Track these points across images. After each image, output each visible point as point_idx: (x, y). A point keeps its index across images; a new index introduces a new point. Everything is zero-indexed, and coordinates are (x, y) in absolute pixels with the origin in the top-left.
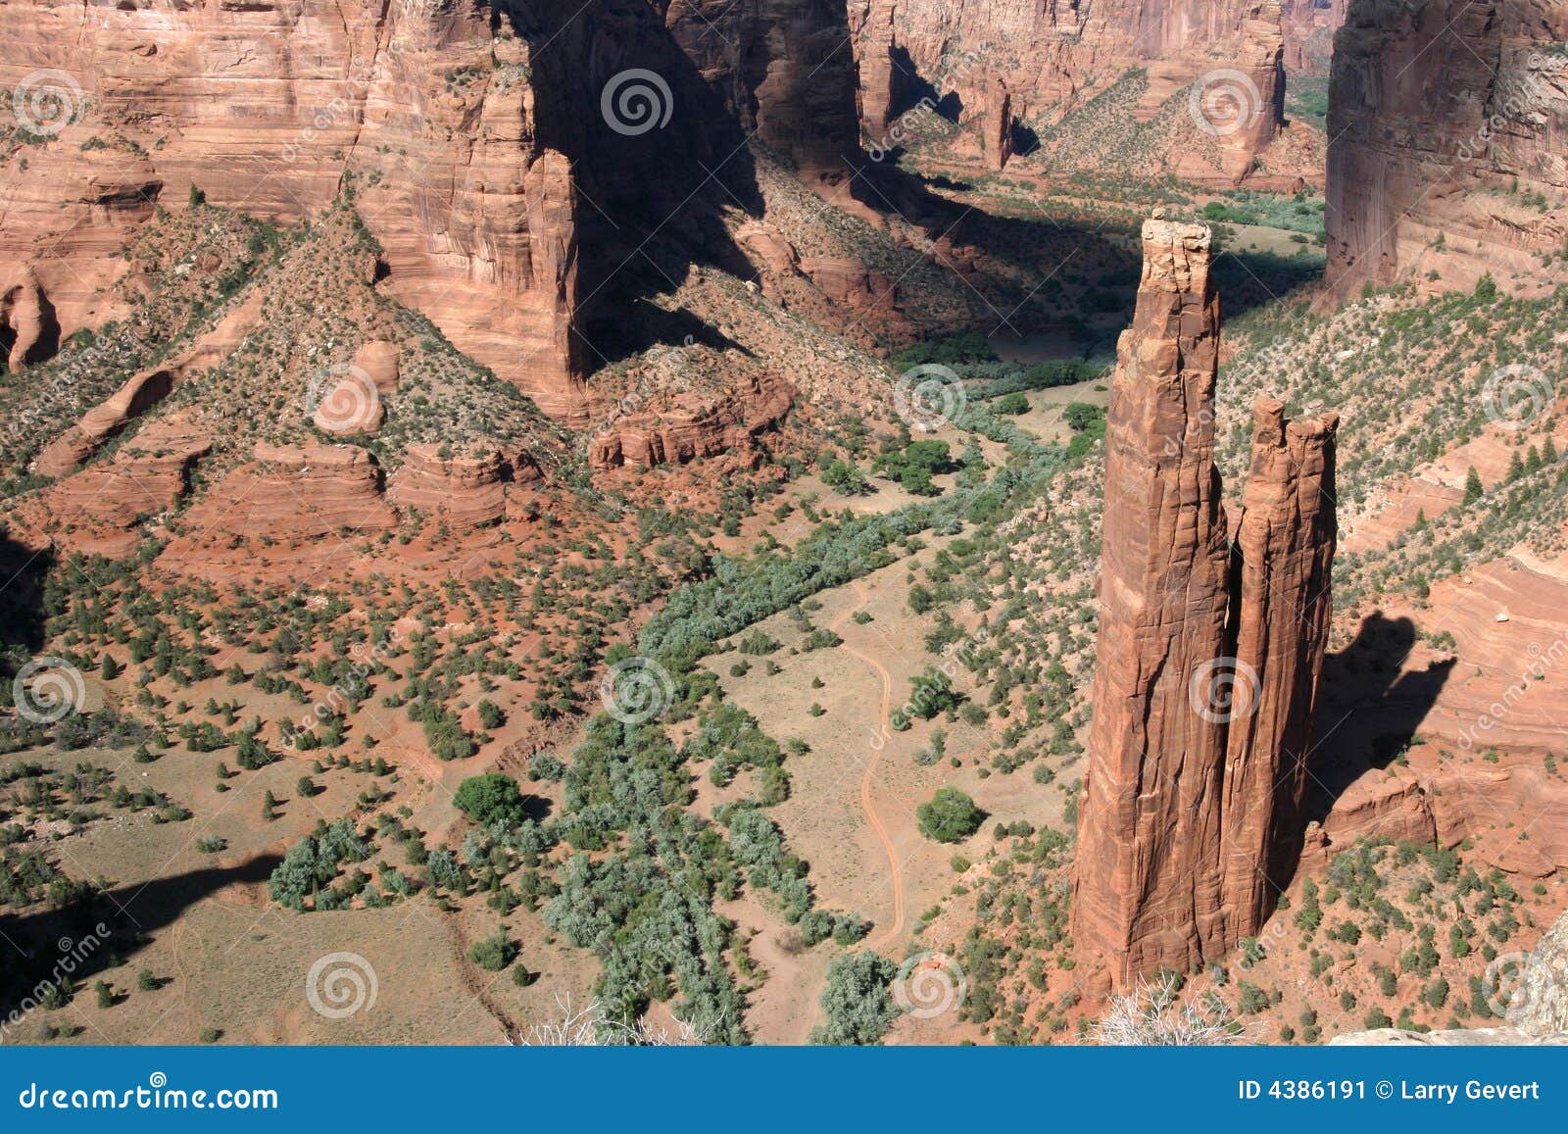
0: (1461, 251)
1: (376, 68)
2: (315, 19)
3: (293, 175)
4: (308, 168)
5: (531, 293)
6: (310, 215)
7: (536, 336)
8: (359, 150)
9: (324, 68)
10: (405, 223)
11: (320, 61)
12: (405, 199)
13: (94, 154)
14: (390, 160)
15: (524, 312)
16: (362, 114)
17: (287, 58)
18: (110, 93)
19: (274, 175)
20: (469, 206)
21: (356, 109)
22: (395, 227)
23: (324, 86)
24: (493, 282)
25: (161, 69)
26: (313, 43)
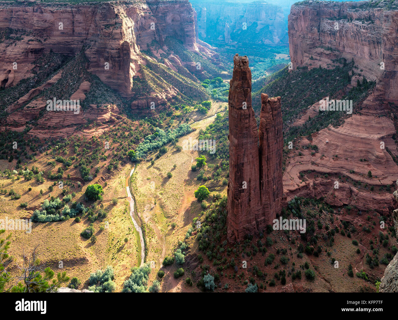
0: (316, 59)
1: (91, 25)
2: (80, 15)
3: (72, 46)
4: (76, 45)
5: (120, 71)
6: (75, 54)
7: (121, 80)
8: (87, 41)
9: (81, 24)
10: (95, 56)
11: (80, 23)
12: (95, 51)
13: (30, 42)
14: (93, 43)
15: (118, 75)
16: (88, 33)
17: (73, 23)
18: (36, 30)
19: (69, 46)
20: (108, 52)
21: (87, 32)
22: (92, 57)
23: (80, 28)
24: (112, 68)
25: (47, 25)
26: (79, 19)
